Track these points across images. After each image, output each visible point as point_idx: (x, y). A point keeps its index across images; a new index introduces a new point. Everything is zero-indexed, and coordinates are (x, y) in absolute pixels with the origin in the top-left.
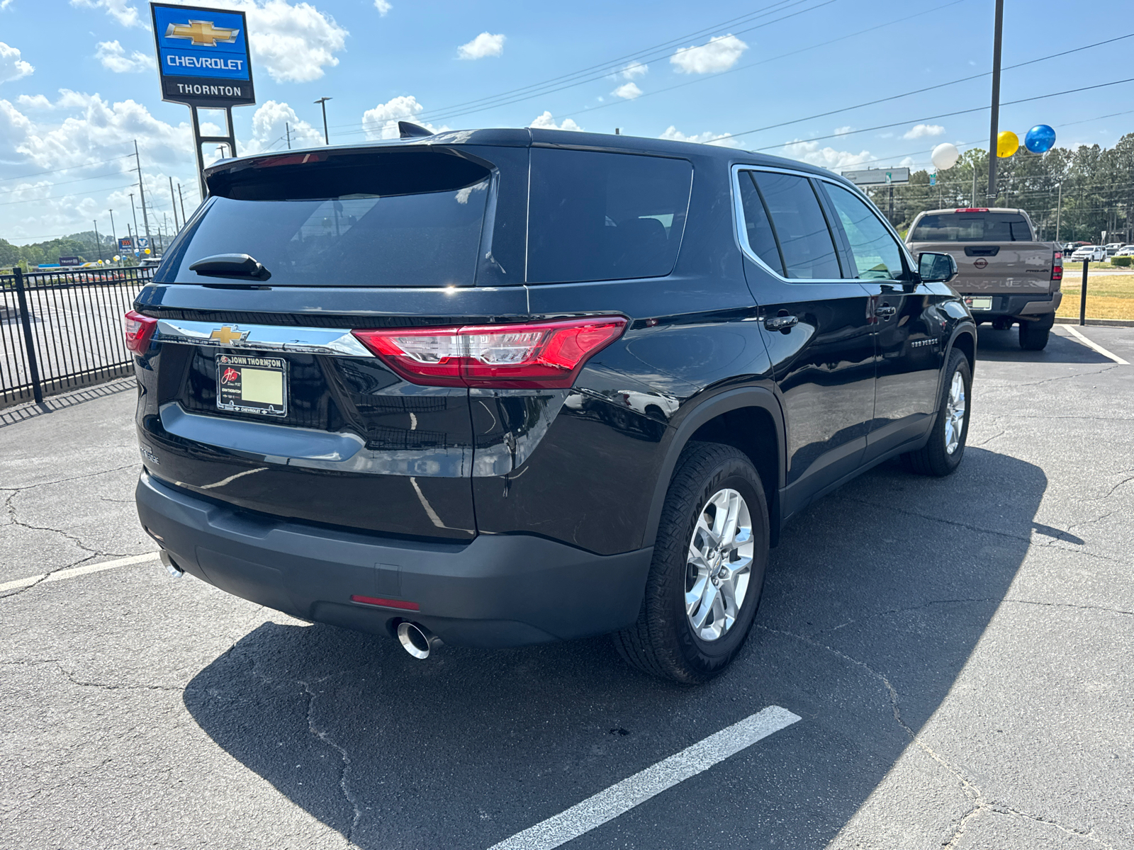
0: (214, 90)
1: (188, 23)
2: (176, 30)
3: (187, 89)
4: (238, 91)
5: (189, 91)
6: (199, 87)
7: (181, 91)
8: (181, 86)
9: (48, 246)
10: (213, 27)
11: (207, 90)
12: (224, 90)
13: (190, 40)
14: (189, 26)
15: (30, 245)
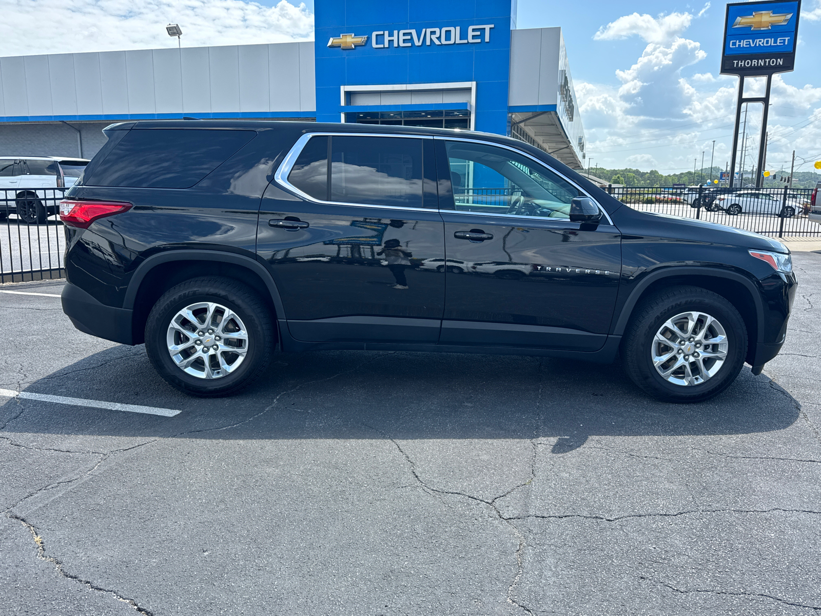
0: (762, 63)
1: (752, 15)
2: (741, 21)
3: (740, 63)
4: (780, 62)
5: (741, 65)
6: (750, 61)
7: (735, 66)
8: (735, 62)
9: (683, 176)
10: (771, 15)
11: (756, 63)
12: (769, 62)
13: (751, 27)
14: (752, 17)
15: (672, 175)
